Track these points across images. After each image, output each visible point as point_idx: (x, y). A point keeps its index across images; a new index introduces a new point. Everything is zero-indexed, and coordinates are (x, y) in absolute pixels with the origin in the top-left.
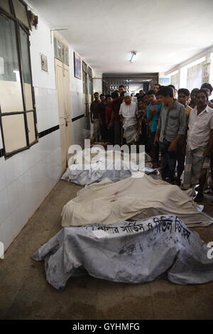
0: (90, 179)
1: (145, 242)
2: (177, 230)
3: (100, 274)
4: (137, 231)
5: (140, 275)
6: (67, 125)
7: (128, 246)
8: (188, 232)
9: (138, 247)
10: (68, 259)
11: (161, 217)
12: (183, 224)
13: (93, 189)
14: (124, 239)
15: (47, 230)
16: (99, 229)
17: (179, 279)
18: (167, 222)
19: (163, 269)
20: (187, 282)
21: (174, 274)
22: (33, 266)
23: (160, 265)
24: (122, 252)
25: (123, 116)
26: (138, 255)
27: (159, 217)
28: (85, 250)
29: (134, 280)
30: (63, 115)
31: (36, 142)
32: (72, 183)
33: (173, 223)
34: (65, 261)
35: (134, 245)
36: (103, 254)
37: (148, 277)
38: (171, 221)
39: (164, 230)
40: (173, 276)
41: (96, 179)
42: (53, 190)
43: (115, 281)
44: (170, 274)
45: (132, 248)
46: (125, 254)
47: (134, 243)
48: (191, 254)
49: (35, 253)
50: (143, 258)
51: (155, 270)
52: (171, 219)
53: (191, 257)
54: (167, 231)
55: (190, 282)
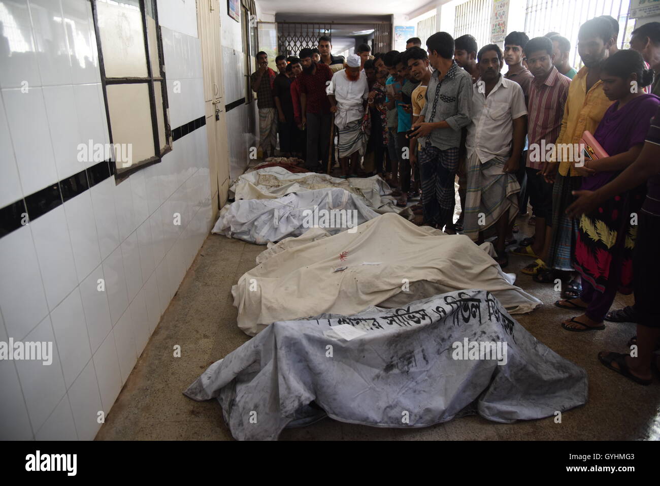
0: (276, 229)
1: (431, 346)
2: (493, 317)
3: (352, 415)
4: (418, 322)
5: (428, 410)
6: (217, 118)
7: (400, 353)
8: (510, 321)
9: (419, 356)
10: (289, 388)
11: (460, 294)
12: (499, 305)
13: (290, 250)
14: (395, 340)
15: (205, 336)
16: (340, 322)
17: (501, 414)
18: (470, 304)
19: (469, 397)
20: (516, 417)
21: (491, 405)
22: (193, 412)
23: (465, 389)
24: (389, 367)
25: (338, 99)
26: (421, 372)
27: (455, 294)
28: (322, 367)
29: (417, 422)
30: (210, 96)
31: (168, 150)
32: (237, 240)
33: (483, 305)
34: (282, 391)
35: (411, 352)
36: (356, 374)
37: (444, 412)
38: (479, 301)
39: (466, 320)
40: (488, 408)
41: (290, 229)
42: (199, 254)
43: (382, 425)
44: (484, 404)
45: (408, 358)
46: (396, 371)
47: (410, 348)
48: (524, 362)
49: (194, 385)
50: (429, 377)
51: (457, 398)
52: (478, 297)
53: (524, 369)
54: (473, 321)
55: (523, 418)
